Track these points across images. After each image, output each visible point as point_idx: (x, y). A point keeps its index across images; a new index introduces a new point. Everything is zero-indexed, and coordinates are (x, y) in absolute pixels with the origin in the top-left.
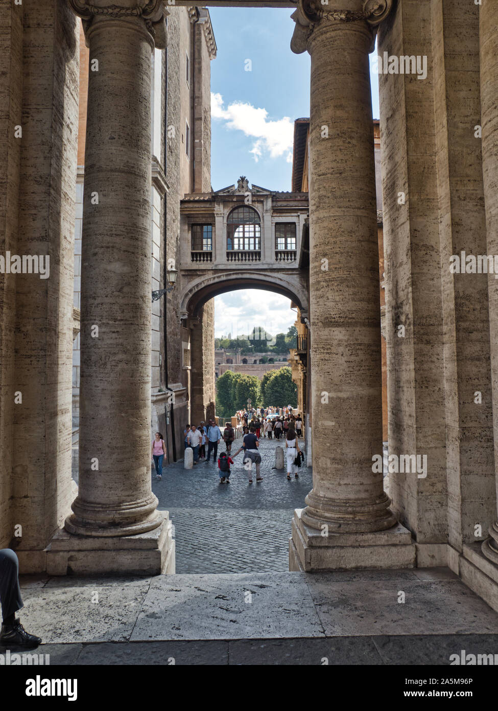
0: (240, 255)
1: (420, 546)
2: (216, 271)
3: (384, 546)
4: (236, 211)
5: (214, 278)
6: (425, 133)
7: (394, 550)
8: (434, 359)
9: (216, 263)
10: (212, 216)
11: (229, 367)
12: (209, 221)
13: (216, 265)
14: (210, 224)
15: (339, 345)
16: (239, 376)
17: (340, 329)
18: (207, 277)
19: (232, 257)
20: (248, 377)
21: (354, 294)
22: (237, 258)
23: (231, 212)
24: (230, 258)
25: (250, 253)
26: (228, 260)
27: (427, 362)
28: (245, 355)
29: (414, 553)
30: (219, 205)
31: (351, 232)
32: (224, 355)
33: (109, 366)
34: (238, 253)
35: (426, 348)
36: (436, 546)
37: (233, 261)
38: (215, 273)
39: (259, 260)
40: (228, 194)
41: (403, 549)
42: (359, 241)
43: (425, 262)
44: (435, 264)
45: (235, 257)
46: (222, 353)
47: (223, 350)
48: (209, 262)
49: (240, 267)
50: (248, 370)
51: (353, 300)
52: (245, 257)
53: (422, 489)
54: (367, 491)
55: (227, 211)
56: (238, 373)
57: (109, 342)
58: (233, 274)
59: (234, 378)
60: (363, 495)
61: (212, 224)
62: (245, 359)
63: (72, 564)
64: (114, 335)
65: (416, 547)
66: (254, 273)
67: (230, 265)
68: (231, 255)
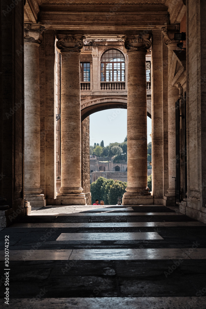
0: (110, 85)
1: (155, 199)
2: (93, 97)
3: (145, 199)
4: (107, 52)
5: (92, 102)
6: (159, 85)
7: (148, 200)
8: (160, 149)
9: (93, 91)
10: (90, 56)
11: (102, 174)
12: (88, 60)
13: (93, 93)
14: (89, 62)
15: (134, 145)
16: (112, 182)
17: (134, 140)
18: (86, 101)
19: (104, 87)
20: (120, 183)
21: (138, 131)
22: (108, 87)
23: (104, 53)
24: (103, 87)
25: (117, 83)
26: (102, 89)
27: (158, 149)
28: (118, 163)
29: (153, 201)
30: (95, 48)
31: (138, 113)
32: (97, 163)
33: (71, 151)
34: (109, 83)
35: (158, 146)
36: (159, 199)
37: (105, 89)
38: (92, 98)
39: (124, 88)
40: (101, 40)
41: (150, 200)
42: (140, 116)
43: (158, 122)
44: (161, 123)
45: (107, 87)
46: (95, 161)
47: (96, 158)
48: (88, 90)
49: (110, 94)
50: (120, 177)
51: (138, 132)
52: (114, 86)
53: (156, 184)
54: (141, 185)
55: (101, 53)
56: (111, 180)
57: (71, 144)
58: (105, 99)
59: (106, 184)
60: (140, 186)
61: (90, 62)
62: (117, 166)
63: (62, 202)
64: (72, 142)
65: (154, 199)
66: (120, 99)
67: (103, 92)
68: (104, 85)
